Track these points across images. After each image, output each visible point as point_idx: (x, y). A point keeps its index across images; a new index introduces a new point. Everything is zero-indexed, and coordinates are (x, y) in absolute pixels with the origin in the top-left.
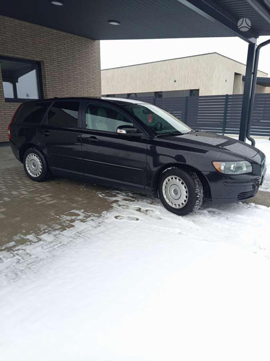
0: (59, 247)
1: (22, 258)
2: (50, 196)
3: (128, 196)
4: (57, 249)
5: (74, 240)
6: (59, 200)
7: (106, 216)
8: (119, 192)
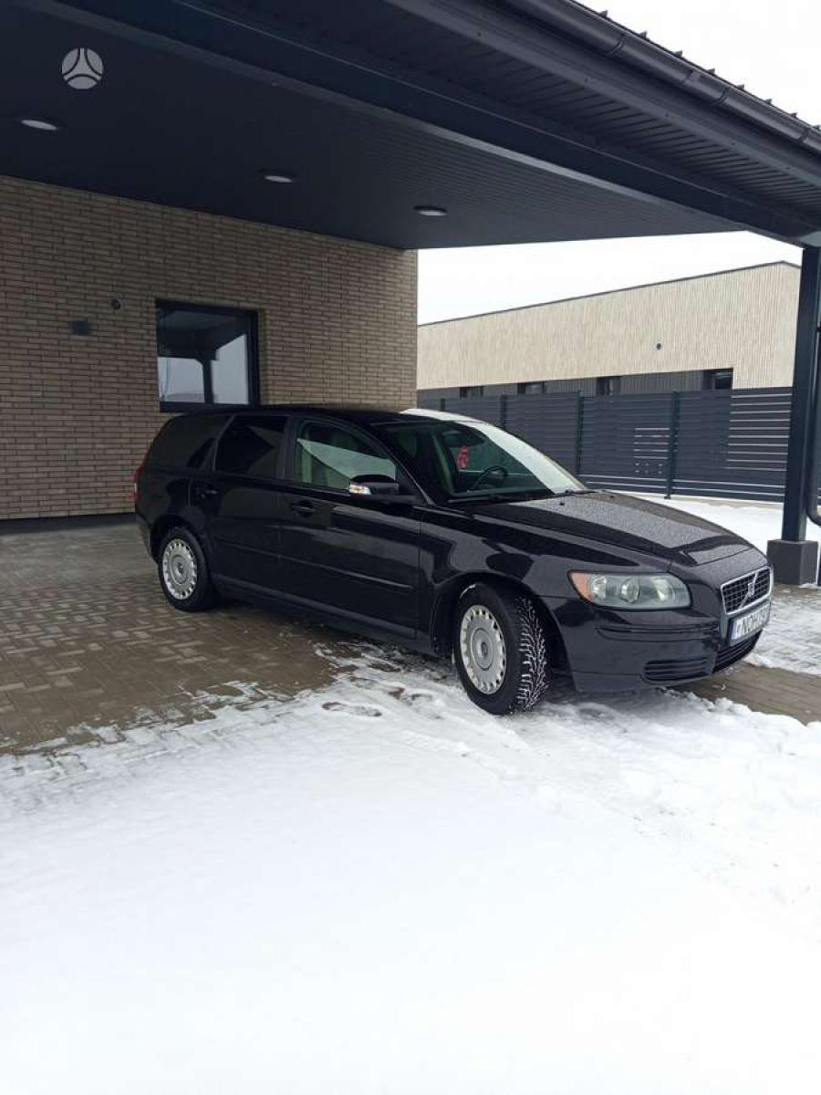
0: (155, 757)
1: (66, 772)
2: (197, 647)
3: (389, 658)
4: (150, 762)
5: (198, 747)
6: (211, 656)
7: (304, 701)
8: (371, 646)
